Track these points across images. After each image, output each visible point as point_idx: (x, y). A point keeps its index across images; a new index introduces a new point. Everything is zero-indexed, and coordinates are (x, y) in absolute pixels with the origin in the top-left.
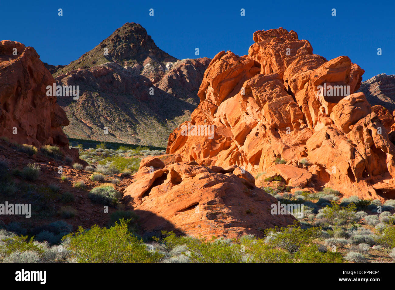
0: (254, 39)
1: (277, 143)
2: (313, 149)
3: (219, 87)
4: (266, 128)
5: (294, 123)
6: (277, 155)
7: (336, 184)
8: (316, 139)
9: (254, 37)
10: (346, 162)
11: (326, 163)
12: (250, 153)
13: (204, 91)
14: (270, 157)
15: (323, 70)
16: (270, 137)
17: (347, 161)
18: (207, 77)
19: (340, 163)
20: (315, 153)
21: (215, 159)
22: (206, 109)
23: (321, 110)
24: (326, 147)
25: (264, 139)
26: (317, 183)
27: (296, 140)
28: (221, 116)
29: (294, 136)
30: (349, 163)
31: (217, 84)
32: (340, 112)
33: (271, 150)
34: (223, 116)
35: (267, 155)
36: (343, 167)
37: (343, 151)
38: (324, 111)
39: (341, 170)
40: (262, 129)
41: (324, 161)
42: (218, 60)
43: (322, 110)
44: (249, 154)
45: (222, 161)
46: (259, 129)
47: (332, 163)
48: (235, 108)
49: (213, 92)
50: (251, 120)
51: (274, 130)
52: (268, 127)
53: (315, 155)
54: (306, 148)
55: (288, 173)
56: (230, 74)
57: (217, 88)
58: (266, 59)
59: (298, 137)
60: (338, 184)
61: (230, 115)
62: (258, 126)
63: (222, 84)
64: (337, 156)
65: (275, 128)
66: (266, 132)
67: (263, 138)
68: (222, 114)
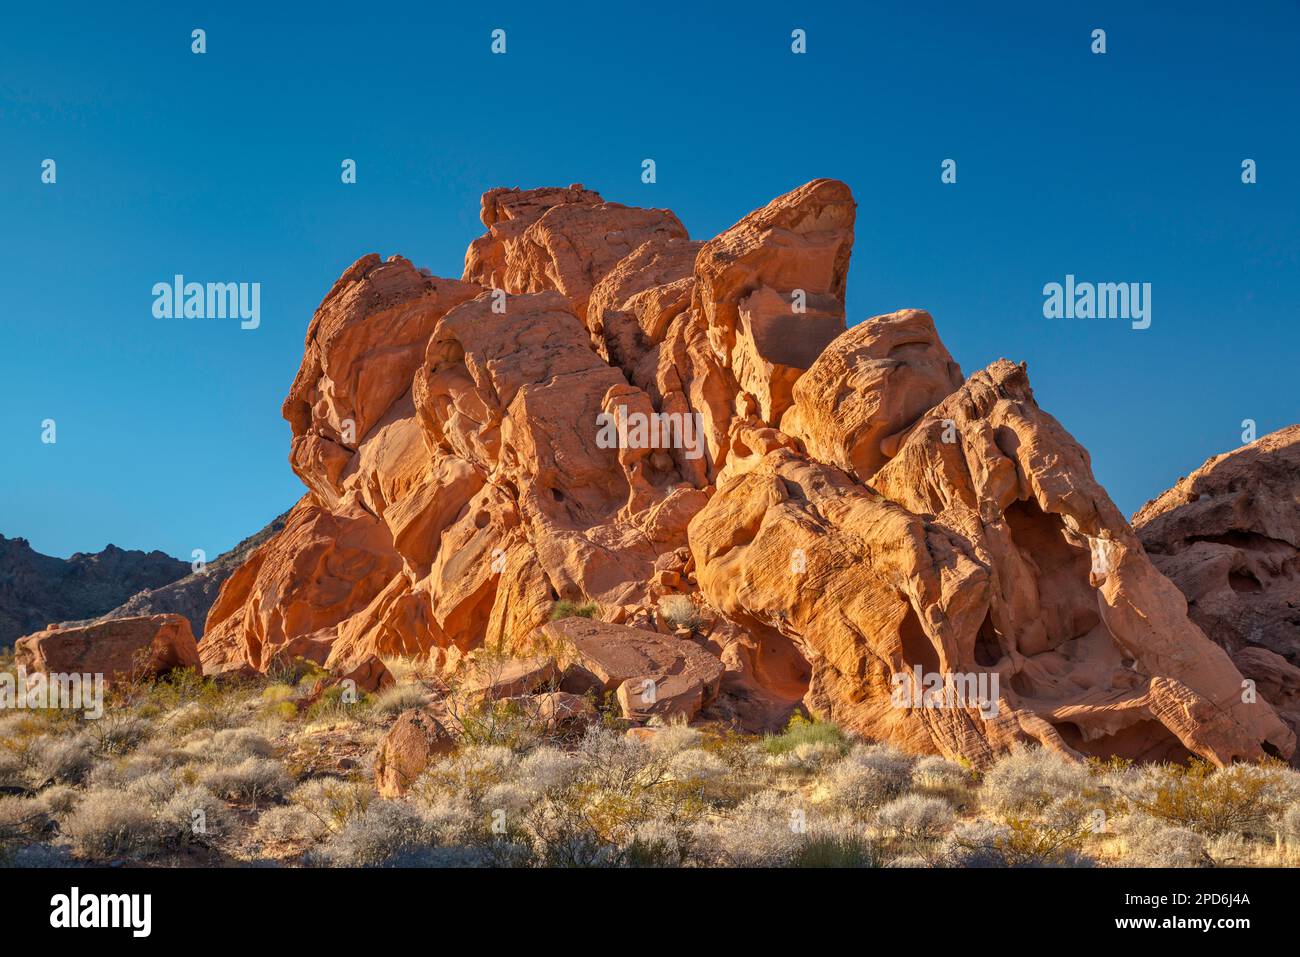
0: (484, 215)
1: (559, 540)
2: (722, 552)
3: (354, 374)
4: (516, 494)
5: (632, 466)
6: (558, 591)
7: (845, 703)
8: (732, 508)
9: (483, 209)
10: (887, 590)
11: (789, 605)
12: (449, 595)
13: (303, 397)
14: (532, 601)
15: (746, 234)
16: (534, 522)
17: (892, 586)
18: (311, 340)
19: (860, 598)
20: (733, 564)
21: (328, 635)
22: (311, 460)
23: (741, 407)
24: (781, 531)
25: (510, 535)
26: (746, 700)
27: (642, 529)
28: (364, 484)
29: (634, 517)
30: (905, 598)
31: (348, 365)
32: (836, 384)
33: (536, 570)
34: (369, 483)
35: (516, 594)
36: (878, 618)
37: (868, 540)
38: (754, 409)
39: (866, 631)
40: (503, 497)
41: (776, 596)
42: (352, 283)
43: (745, 404)
44: (447, 598)
45: (352, 640)
46: (490, 501)
47: (819, 604)
48: (412, 447)
49: (333, 394)
50: (463, 468)
51: (551, 495)
52: (523, 486)
53: (735, 573)
54: (684, 559)
55: (610, 656)
56: (396, 329)
57: (347, 378)
58: (525, 267)
59: (647, 520)
60: (851, 703)
61: (390, 472)
62: (486, 491)
63: (365, 364)
64: (840, 568)
65: (553, 490)
66: (516, 506)
67: (504, 532)
68: (365, 477)
